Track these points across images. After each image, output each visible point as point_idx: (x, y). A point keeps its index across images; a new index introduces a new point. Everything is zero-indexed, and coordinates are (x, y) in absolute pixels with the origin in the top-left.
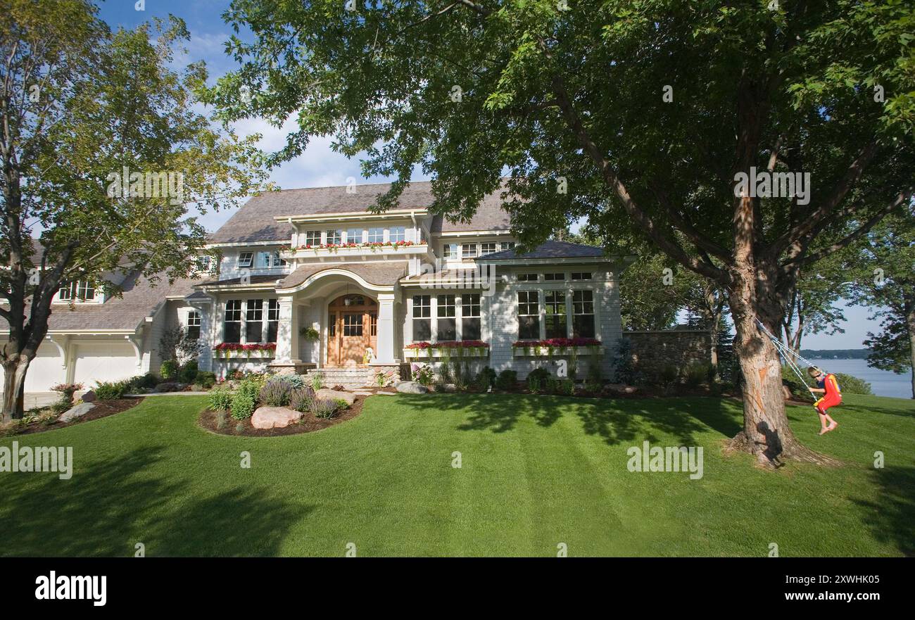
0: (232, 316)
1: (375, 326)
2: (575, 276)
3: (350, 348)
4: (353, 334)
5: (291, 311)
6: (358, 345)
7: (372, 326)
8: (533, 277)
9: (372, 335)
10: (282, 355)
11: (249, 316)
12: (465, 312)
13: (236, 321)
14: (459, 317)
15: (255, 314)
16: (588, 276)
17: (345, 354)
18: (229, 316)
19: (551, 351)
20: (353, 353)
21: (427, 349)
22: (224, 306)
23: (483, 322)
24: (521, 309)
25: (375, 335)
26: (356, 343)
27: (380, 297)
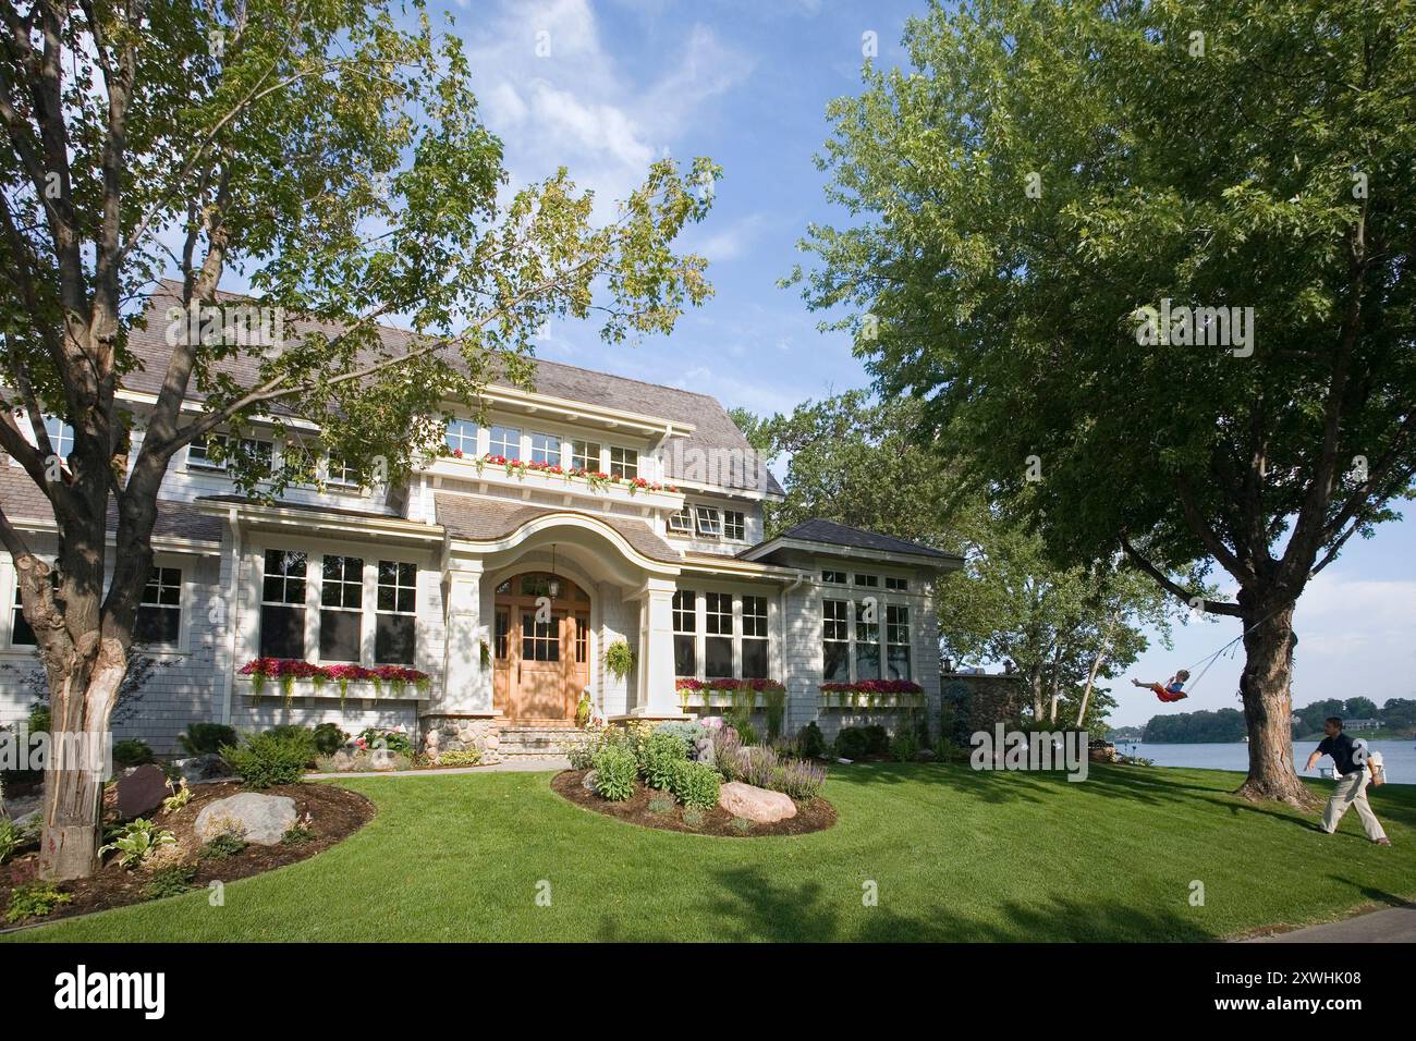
0: (281, 590)
1: (584, 644)
2: (890, 583)
3: (538, 689)
4: (541, 657)
5: (477, 596)
6: (553, 684)
7: (578, 643)
8: (841, 578)
9: (578, 660)
10: (463, 694)
11: (329, 596)
12: (747, 629)
13: (295, 605)
14: (737, 636)
15: (342, 593)
16: (902, 585)
17: (527, 701)
18: (271, 589)
19: (871, 700)
20: (544, 700)
21: (701, 692)
22: (260, 561)
23: (772, 648)
24: (828, 630)
25: (584, 660)
26: (549, 679)
27: (652, 583)
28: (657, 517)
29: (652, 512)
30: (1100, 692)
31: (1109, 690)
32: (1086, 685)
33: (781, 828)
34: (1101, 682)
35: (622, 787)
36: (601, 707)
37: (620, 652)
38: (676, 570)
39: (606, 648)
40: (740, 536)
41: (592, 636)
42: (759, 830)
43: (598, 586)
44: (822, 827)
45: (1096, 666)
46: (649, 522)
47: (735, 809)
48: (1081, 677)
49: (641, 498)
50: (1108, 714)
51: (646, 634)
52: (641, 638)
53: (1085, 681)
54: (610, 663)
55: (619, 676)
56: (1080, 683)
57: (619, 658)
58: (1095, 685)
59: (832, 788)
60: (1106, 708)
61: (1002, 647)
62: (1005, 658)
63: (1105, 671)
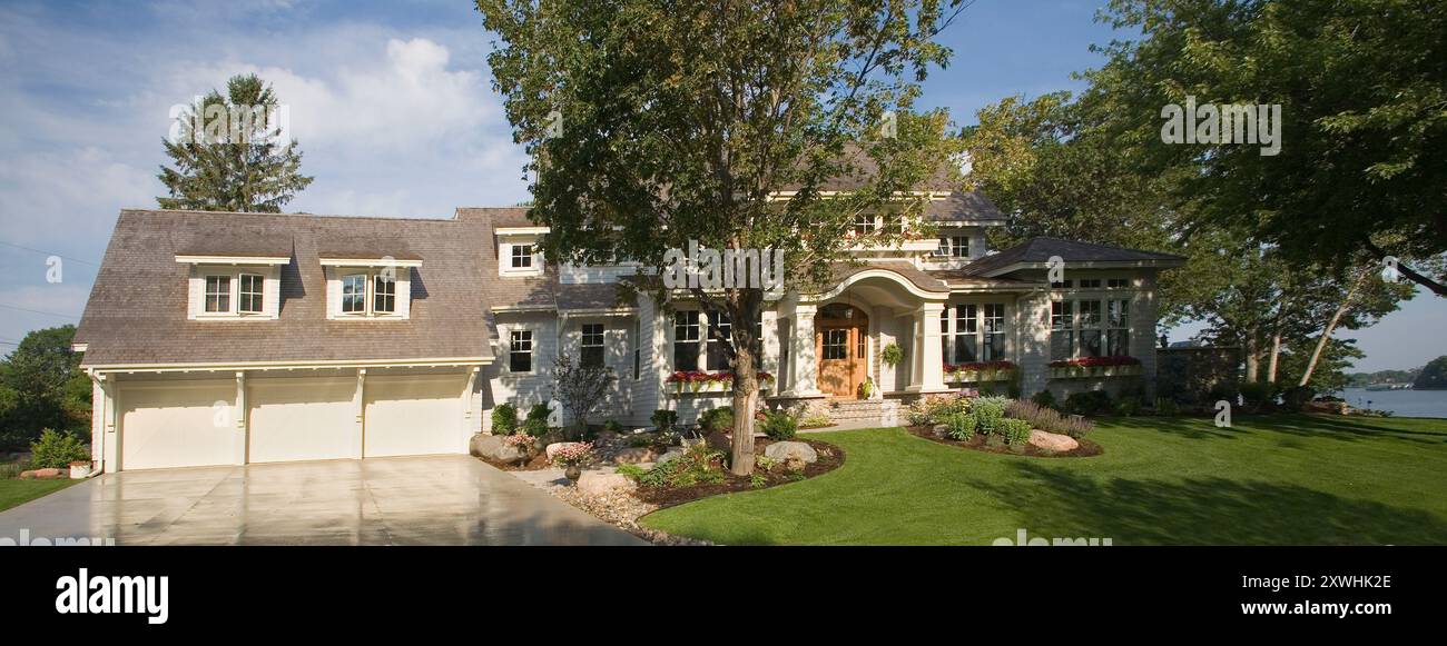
0: (685, 334)
1: (864, 346)
4: (833, 357)
7: (859, 346)
9: (859, 357)
11: (710, 333)
12: (988, 327)
13: (693, 341)
14: (980, 333)
19: (1093, 371)
21: (955, 373)
23: (1008, 340)
24: (1055, 323)
25: (864, 357)
27: (927, 306)
28: (917, 257)
29: (914, 254)
30: (1338, 343)
31: (1353, 341)
32: (1319, 337)
33: (1072, 453)
34: (1343, 334)
35: (967, 434)
36: (878, 386)
37: (893, 351)
38: (945, 296)
39: (882, 349)
40: (965, 253)
41: (870, 341)
42: (1060, 454)
43: (874, 308)
44: (1096, 453)
45: (1336, 319)
46: (911, 260)
47: (1039, 444)
48: (1312, 329)
49: (907, 246)
50: (1350, 365)
51: (921, 340)
52: (915, 343)
53: (1320, 333)
54: (885, 358)
55: (890, 366)
56: (1311, 336)
57: (893, 354)
58: (1333, 337)
59: (1096, 433)
60: (1347, 359)
61: (1205, 306)
62: (1210, 315)
63: (1349, 322)
